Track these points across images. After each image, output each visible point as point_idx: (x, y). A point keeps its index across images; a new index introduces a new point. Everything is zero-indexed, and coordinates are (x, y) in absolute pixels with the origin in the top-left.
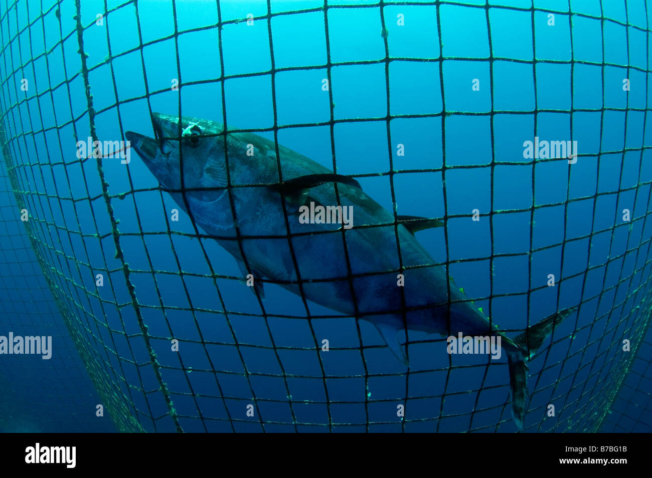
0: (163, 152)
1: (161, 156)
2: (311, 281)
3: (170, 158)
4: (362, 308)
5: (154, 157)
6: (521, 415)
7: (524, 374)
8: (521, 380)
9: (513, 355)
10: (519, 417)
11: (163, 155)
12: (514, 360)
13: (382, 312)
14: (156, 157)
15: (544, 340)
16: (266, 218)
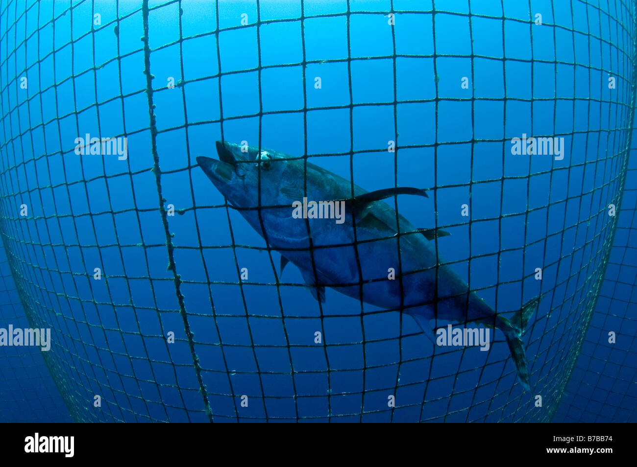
0: (238, 175)
1: (236, 178)
2: (371, 281)
3: (246, 180)
4: (406, 302)
5: (230, 179)
6: (527, 380)
7: (521, 347)
8: (519, 353)
9: (510, 334)
10: (526, 382)
11: (238, 177)
12: (511, 338)
13: (420, 304)
14: (232, 179)
15: (528, 321)
16: (336, 229)
